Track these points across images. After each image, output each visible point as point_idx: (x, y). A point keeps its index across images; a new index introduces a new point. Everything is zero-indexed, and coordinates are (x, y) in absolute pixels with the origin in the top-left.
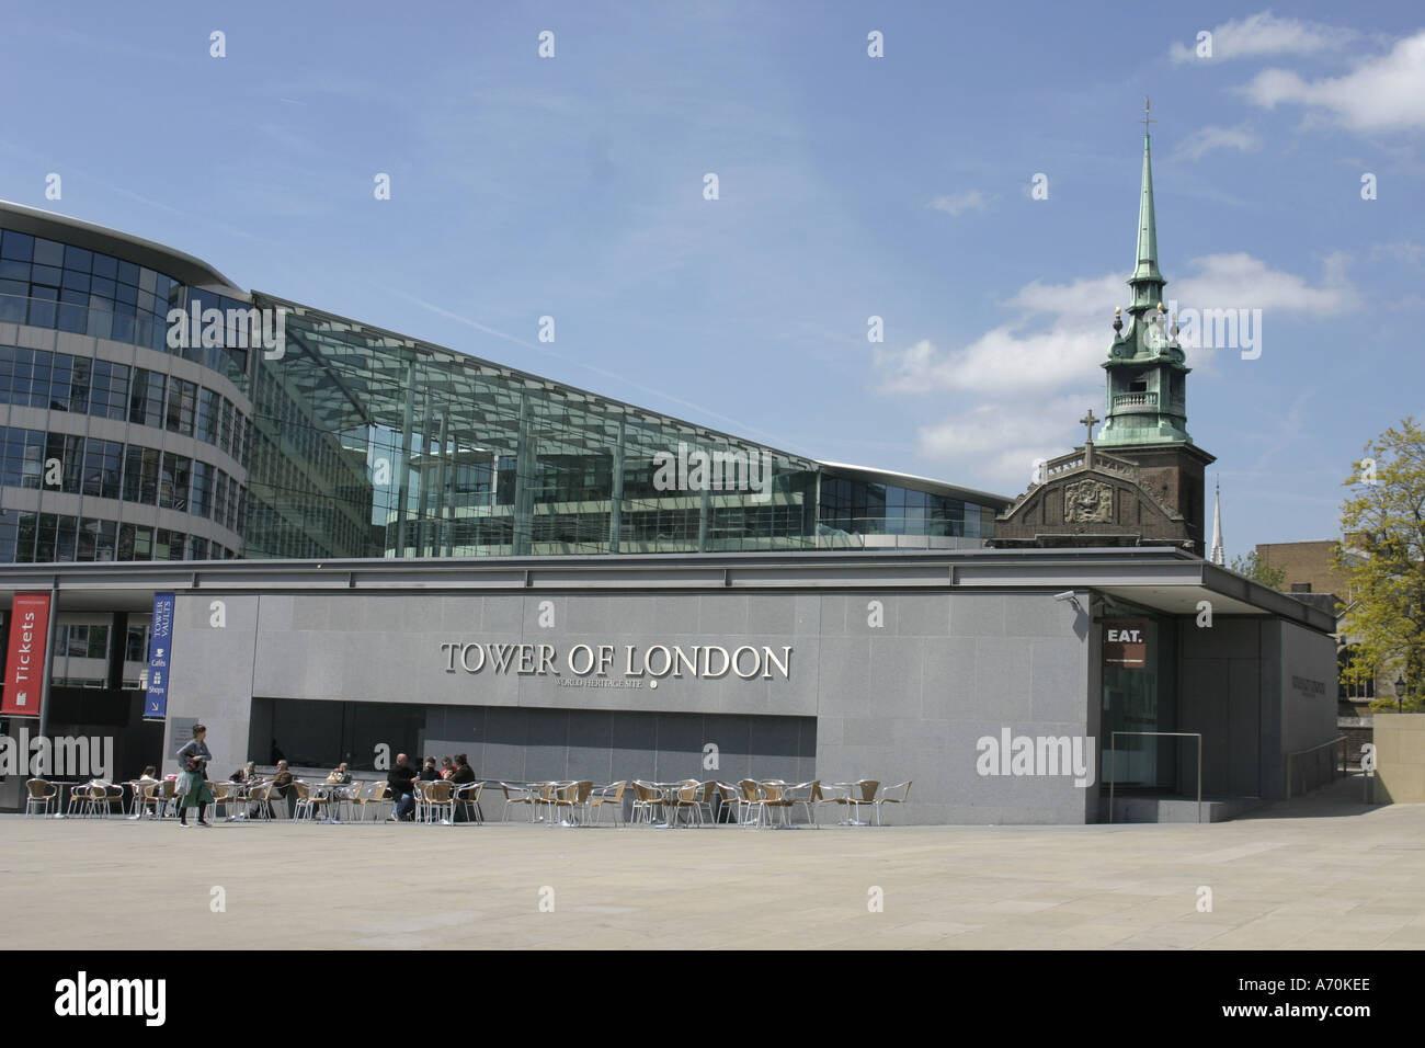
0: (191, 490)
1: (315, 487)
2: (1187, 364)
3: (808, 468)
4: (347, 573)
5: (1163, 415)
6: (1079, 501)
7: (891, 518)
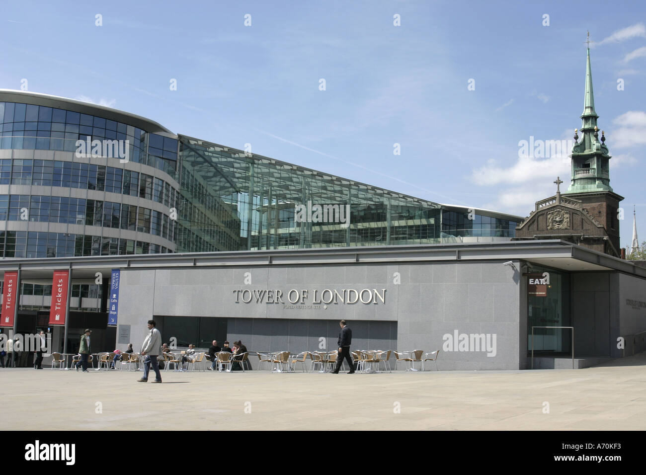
0: (151, 224)
1: (211, 221)
2: (609, 154)
3: (436, 207)
4: (192, 259)
5: (598, 179)
6: (554, 219)
7: (475, 229)
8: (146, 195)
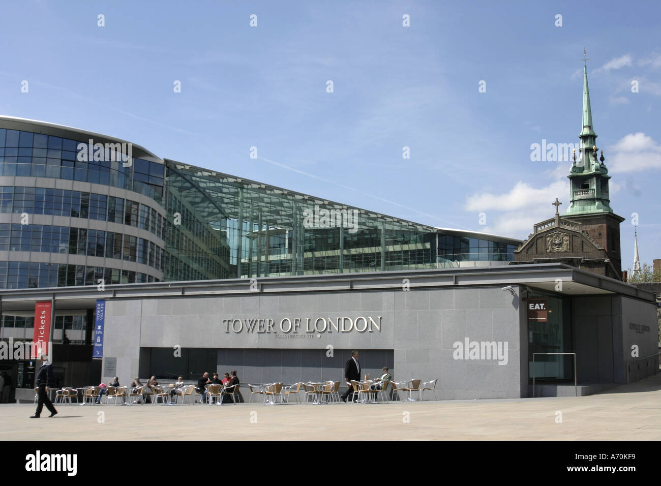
0: (137, 252)
1: (200, 248)
2: (609, 174)
3: (432, 231)
4: (180, 288)
5: (598, 199)
6: (553, 242)
7: (472, 253)
8: (132, 222)
